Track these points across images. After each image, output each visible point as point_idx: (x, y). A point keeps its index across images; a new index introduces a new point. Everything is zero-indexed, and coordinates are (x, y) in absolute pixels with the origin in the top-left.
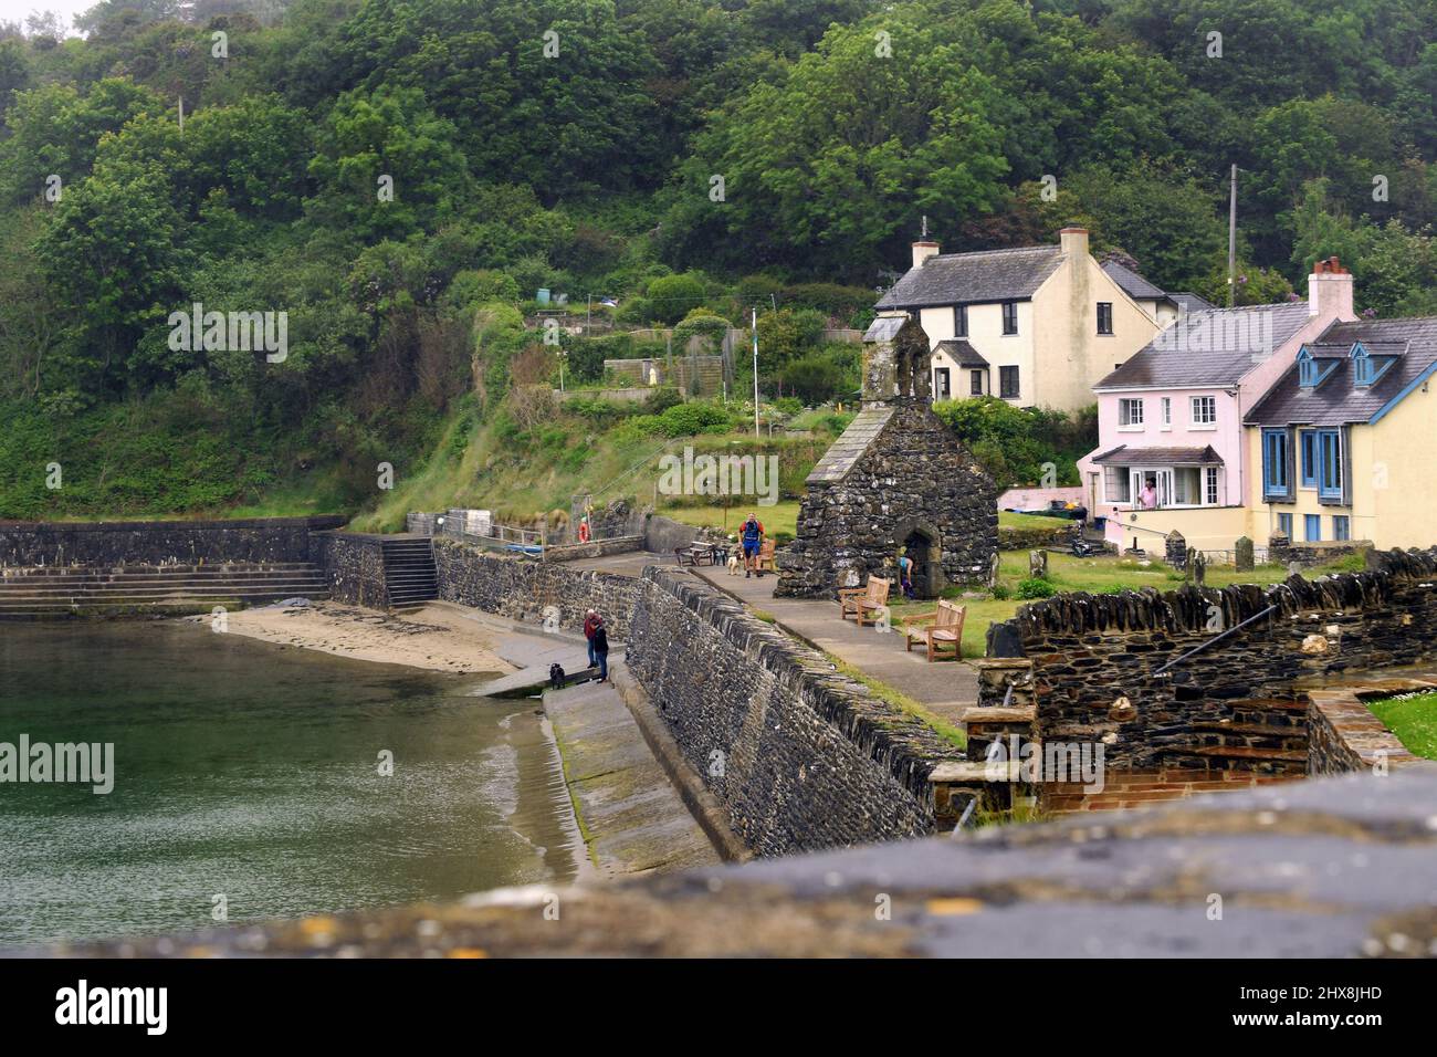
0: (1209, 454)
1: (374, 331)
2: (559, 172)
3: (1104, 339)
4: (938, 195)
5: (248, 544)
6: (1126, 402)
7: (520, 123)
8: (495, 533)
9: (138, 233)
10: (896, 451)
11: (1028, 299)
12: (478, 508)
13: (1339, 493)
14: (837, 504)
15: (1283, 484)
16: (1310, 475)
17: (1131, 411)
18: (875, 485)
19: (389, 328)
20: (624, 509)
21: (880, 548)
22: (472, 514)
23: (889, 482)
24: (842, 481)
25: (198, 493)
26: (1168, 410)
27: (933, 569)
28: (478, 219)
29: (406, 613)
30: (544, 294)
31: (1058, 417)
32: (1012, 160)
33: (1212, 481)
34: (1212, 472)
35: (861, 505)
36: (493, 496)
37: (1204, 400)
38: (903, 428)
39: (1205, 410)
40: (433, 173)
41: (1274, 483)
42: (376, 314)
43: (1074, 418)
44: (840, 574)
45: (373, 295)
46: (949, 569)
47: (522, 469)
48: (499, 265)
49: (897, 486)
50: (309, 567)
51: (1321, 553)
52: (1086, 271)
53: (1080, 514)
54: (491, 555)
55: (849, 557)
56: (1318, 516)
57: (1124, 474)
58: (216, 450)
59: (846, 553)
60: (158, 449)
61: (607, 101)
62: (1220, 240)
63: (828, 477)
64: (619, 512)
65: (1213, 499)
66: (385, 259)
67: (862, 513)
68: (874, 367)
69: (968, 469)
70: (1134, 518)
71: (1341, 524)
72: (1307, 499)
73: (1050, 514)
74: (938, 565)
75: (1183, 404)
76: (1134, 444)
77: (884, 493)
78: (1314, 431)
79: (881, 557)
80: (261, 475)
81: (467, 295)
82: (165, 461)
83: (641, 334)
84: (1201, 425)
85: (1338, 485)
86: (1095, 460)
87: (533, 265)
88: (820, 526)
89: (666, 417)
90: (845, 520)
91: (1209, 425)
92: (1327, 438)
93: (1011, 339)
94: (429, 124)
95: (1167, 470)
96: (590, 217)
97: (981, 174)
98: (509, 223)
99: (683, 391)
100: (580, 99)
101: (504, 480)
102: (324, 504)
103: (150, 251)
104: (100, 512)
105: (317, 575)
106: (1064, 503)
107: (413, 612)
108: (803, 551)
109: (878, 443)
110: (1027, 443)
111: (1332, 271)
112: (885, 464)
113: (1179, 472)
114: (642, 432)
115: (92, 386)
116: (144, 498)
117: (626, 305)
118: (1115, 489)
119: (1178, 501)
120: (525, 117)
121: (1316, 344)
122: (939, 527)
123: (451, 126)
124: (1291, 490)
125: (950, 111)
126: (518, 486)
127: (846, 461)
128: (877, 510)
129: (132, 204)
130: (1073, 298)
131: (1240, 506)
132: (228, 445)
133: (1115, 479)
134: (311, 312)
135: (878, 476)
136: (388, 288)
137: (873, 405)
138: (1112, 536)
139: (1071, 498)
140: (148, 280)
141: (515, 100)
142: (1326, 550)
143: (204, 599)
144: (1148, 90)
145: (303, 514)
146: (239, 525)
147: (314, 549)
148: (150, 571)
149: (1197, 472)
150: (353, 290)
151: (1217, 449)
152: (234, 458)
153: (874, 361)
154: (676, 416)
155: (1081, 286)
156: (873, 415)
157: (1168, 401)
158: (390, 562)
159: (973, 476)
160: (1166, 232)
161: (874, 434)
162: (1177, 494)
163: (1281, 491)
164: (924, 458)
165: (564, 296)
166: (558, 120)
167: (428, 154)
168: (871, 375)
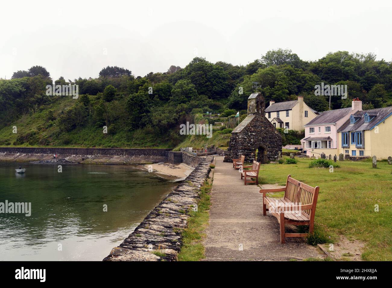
0: (329, 138)
1: (179, 118)
2: (213, 94)
3: (306, 118)
4: (276, 96)
5: (156, 153)
6: (311, 128)
7: (207, 86)
8: (193, 151)
9: (142, 101)
10: (255, 126)
11: (291, 110)
12: (191, 147)
13: (361, 146)
14: (239, 138)
15: (347, 144)
16: (353, 142)
17: (312, 130)
18: (249, 134)
19: (182, 117)
20: (213, 147)
21: (250, 150)
22: (190, 148)
23: (253, 134)
24: (240, 132)
25: (148, 144)
26: (320, 130)
27: (265, 156)
28: (197, 100)
29: (176, 165)
30: (208, 113)
31: (297, 132)
32: (289, 90)
33: (330, 143)
34: (330, 142)
35: (245, 139)
36: (193, 145)
37: (328, 127)
38: (257, 120)
39: (328, 129)
40: (191, 93)
41: (344, 144)
42: (179, 115)
43: (300, 132)
44: (239, 156)
45: (179, 112)
46: (269, 156)
47: (199, 140)
48: (200, 108)
49: (255, 135)
50: (165, 157)
51: (357, 158)
52: (303, 105)
53: (301, 150)
54: (190, 155)
55: (242, 152)
56: (355, 151)
57: (310, 142)
58: (152, 137)
59: (241, 151)
60: (143, 137)
61: (221, 83)
62: (327, 105)
63: (237, 131)
64: (212, 147)
65: (330, 147)
66: (182, 106)
67: (246, 141)
68: (251, 105)
69: (274, 132)
70: (313, 150)
71: (362, 153)
72: (353, 147)
73: (295, 150)
74: (266, 156)
75: (323, 128)
76: (312, 136)
77: (252, 136)
78: (355, 133)
79: (251, 153)
80: (159, 142)
81: (194, 112)
82: (144, 139)
83: (222, 118)
84: (327, 132)
85: (361, 144)
86: (304, 140)
87: (206, 108)
88: (234, 144)
89: (223, 131)
90: (241, 142)
91: (329, 132)
92: (358, 134)
93: (287, 117)
94: (191, 85)
95: (320, 141)
96: (218, 102)
97: (284, 93)
98: (203, 101)
99: (226, 127)
100: (217, 82)
101: (196, 142)
102: (169, 147)
103: (144, 104)
104: (132, 147)
105: (166, 158)
106: (298, 148)
107: (178, 165)
108: (230, 150)
109: (250, 123)
110: (291, 136)
111: (357, 100)
112: (252, 129)
113: (322, 142)
114: (218, 134)
115: (134, 126)
116: (139, 145)
117: (221, 115)
118: (308, 145)
119: (322, 148)
120: (207, 85)
121: (355, 114)
122: (266, 146)
123: (194, 86)
124: (349, 145)
125: (278, 82)
126: (197, 143)
127: (242, 128)
128: (250, 141)
129: (141, 96)
130: (300, 110)
131: (336, 149)
132: (154, 136)
133: (308, 144)
134: (168, 114)
135: (250, 132)
136: (182, 111)
137: (250, 115)
138: (308, 154)
139: (299, 147)
140: (143, 109)
141: (206, 82)
142: (359, 158)
143: (146, 162)
144: (314, 80)
145: (165, 148)
146: (154, 150)
147: (166, 154)
148: (139, 157)
149: (326, 142)
150: (176, 111)
151: (331, 137)
152: (155, 139)
153: (250, 104)
154: (225, 131)
155: (302, 107)
156: (250, 117)
157: (320, 128)
158: (174, 156)
159: (276, 134)
160: (317, 103)
161: (249, 121)
162: (322, 146)
163: (347, 145)
164: (263, 128)
165: (211, 113)
166: (213, 85)
167: (190, 90)
168: (250, 107)
